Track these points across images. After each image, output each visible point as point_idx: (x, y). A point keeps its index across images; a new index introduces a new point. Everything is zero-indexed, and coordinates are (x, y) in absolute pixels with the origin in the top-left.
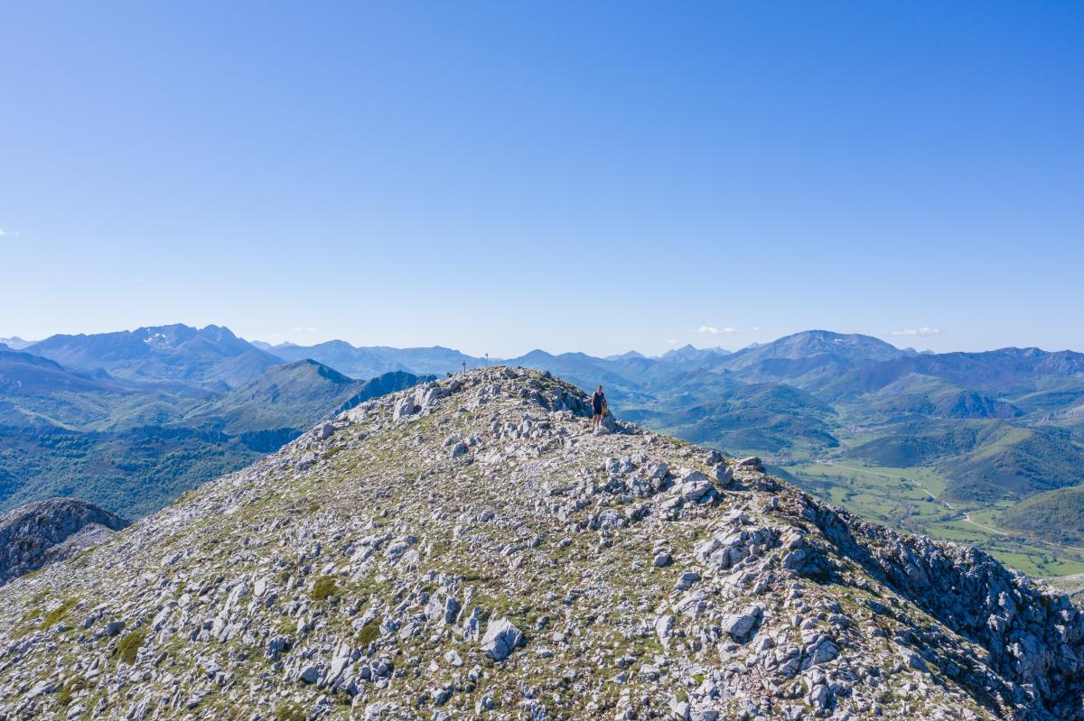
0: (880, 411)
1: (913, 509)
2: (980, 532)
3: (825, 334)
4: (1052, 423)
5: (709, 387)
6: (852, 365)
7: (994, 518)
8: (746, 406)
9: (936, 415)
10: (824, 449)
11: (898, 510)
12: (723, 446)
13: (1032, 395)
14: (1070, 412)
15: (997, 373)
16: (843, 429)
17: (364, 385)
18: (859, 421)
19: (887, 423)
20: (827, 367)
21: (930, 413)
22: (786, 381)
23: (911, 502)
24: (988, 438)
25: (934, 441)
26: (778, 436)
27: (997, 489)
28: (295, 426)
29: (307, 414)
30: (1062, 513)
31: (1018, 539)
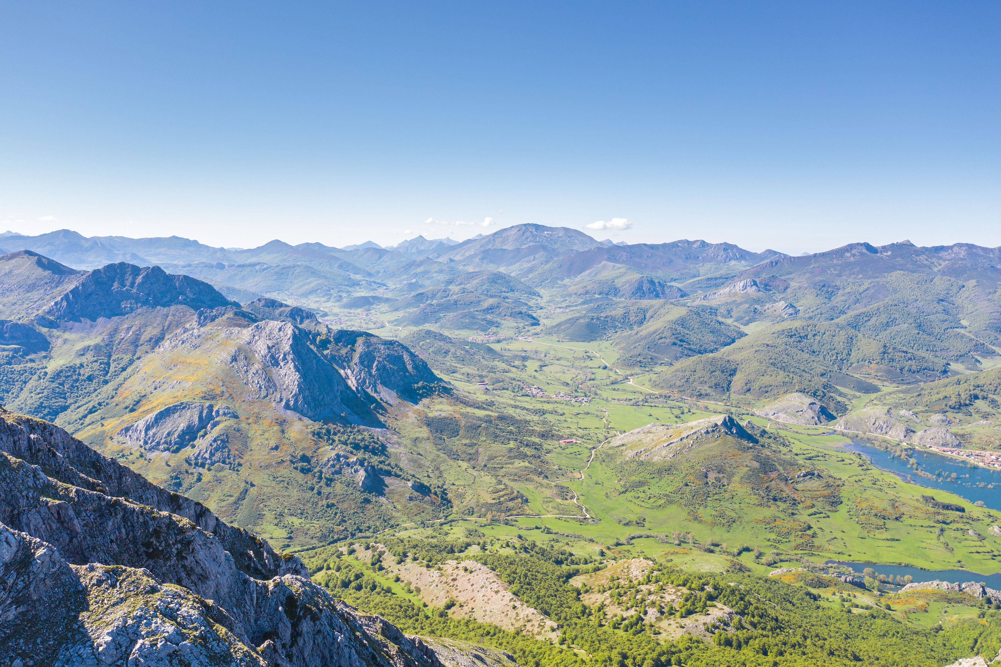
0: (576, 294)
1: (590, 376)
2: (638, 392)
3: (537, 227)
4: (705, 303)
5: (434, 275)
6: (557, 255)
7: (650, 380)
8: (464, 291)
9: (620, 297)
10: (527, 328)
11: (578, 377)
12: (441, 327)
13: (697, 279)
14: (719, 293)
15: (671, 261)
16: (544, 310)
17: (84, 277)
18: (558, 303)
19: (581, 304)
20: (537, 256)
21: (615, 295)
22: (502, 269)
23: (589, 370)
24: (656, 316)
25: (614, 319)
26: (489, 317)
27: (656, 357)
28: (12, 318)
29: (25, 306)
30: (698, 374)
31: (665, 396)
